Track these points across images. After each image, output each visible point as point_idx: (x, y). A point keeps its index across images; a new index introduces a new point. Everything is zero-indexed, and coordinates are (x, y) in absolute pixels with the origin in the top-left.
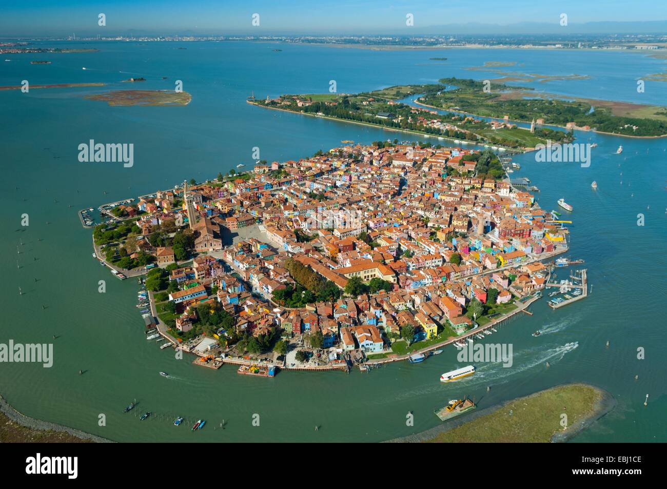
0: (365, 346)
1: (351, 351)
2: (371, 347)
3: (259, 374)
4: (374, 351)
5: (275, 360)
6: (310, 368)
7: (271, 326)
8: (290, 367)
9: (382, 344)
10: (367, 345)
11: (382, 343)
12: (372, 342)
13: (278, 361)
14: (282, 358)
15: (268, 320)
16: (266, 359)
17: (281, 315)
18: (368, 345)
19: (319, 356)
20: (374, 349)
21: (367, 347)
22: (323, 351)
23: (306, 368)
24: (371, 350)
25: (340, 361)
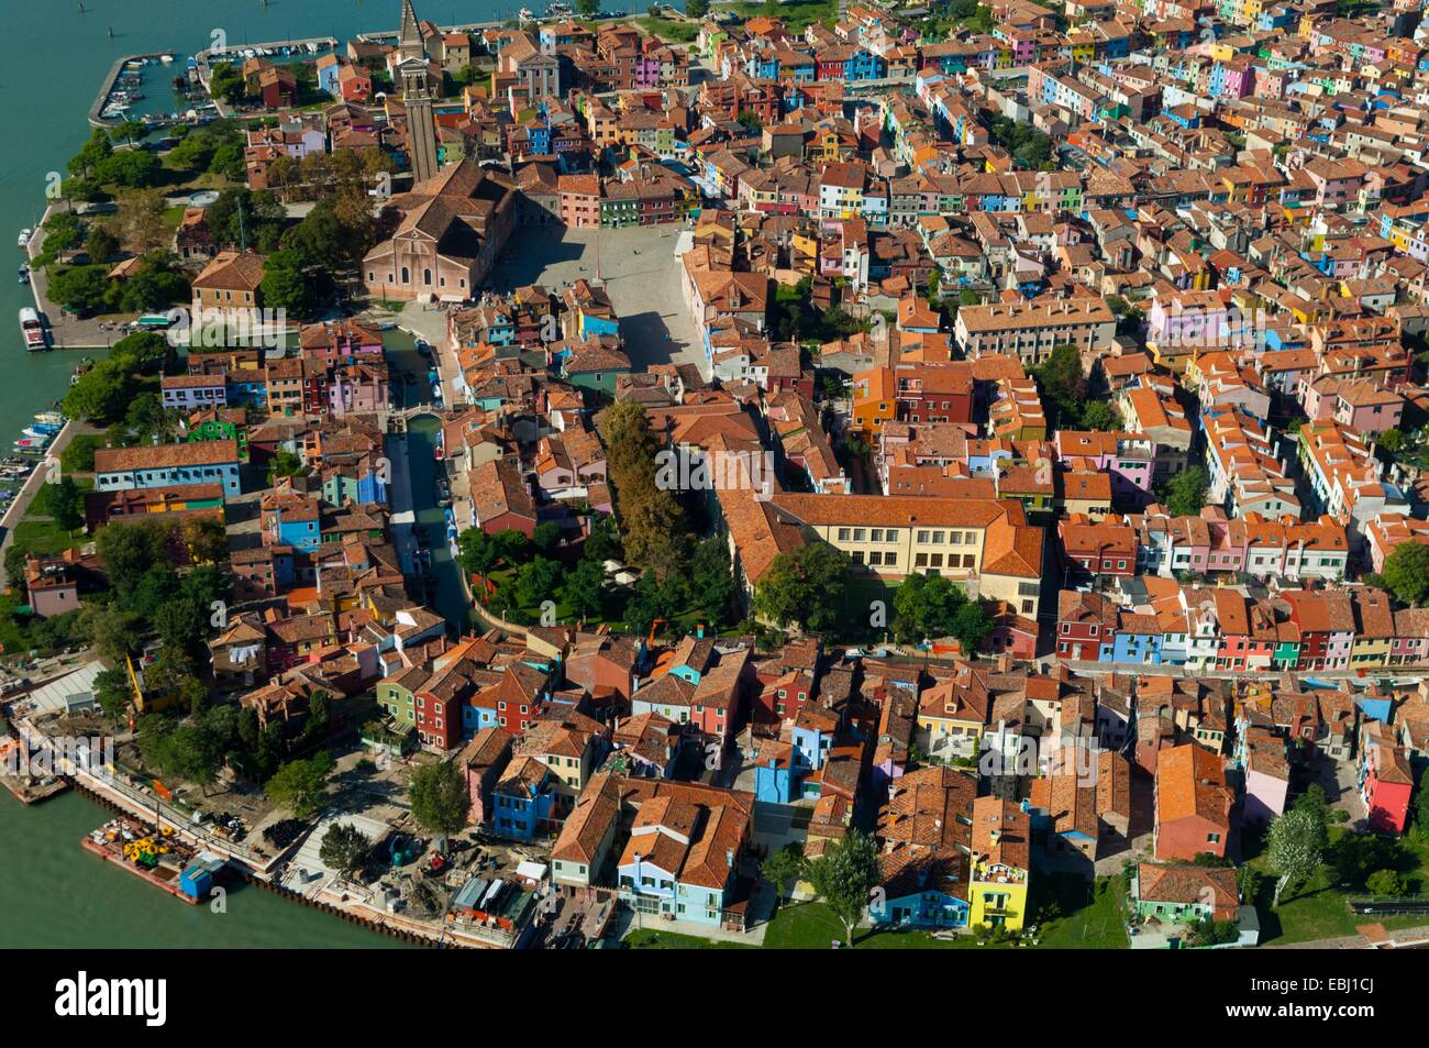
0: (638, 883)
1: (573, 889)
2: (665, 895)
3: (149, 876)
4: (679, 915)
5: (255, 836)
6: (360, 914)
7: (340, 681)
8: (294, 884)
9: (719, 900)
10: (645, 881)
11: (718, 893)
12: (670, 877)
13: (262, 845)
14: (287, 836)
15: (343, 652)
16: (222, 821)
17: (406, 646)
18: (653, 882)
19: (440, 869)
20: (681, 908)
21: (647, 889)
22: (470, 853)
23: (346, 907)
24: (666, 907)
25: (492, 920)
